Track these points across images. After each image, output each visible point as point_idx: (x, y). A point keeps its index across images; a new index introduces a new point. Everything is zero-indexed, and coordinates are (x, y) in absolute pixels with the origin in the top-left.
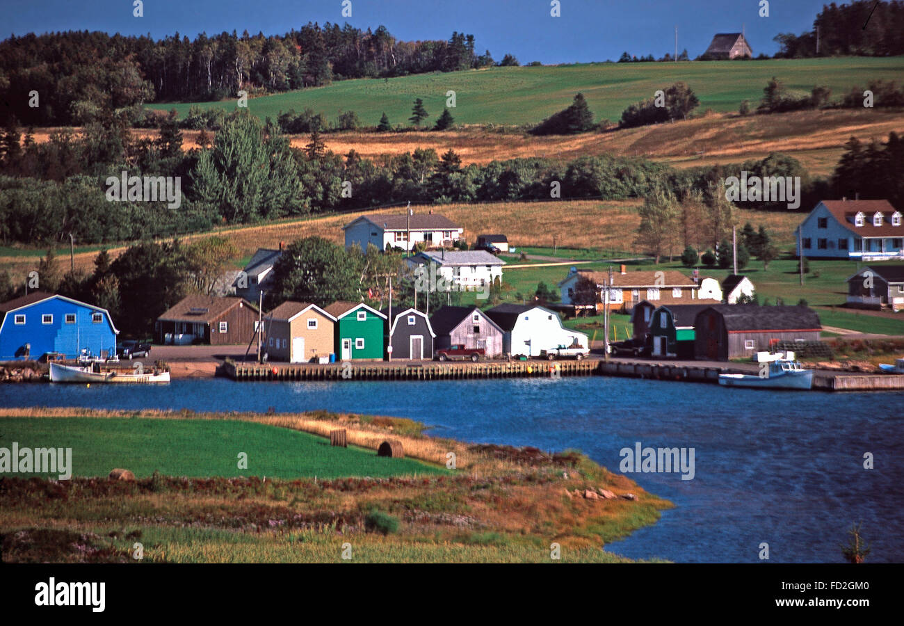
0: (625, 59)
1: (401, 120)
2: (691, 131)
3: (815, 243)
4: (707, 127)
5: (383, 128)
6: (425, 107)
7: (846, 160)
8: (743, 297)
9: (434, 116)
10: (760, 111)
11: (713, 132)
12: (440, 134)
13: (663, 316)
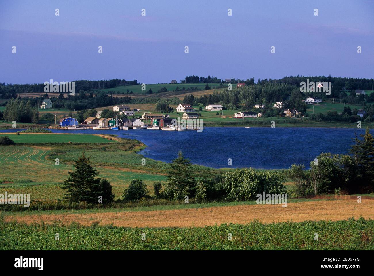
0: (159, 84)
1: (125, 92)
2: (165, 94)
3: (179, 110)
4: (168, 93)
5: (123, 93)
6: (129, 90)
7: (185, 98)
8: (168, 117)
9: (130, 92)
10: (176, 91)
11: (168, 94)
12: (131, 94)
13: (155, 120)
